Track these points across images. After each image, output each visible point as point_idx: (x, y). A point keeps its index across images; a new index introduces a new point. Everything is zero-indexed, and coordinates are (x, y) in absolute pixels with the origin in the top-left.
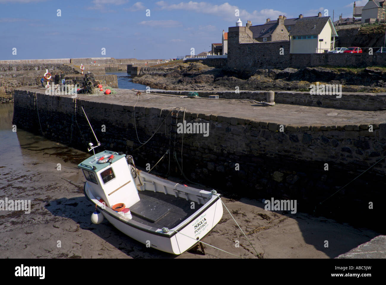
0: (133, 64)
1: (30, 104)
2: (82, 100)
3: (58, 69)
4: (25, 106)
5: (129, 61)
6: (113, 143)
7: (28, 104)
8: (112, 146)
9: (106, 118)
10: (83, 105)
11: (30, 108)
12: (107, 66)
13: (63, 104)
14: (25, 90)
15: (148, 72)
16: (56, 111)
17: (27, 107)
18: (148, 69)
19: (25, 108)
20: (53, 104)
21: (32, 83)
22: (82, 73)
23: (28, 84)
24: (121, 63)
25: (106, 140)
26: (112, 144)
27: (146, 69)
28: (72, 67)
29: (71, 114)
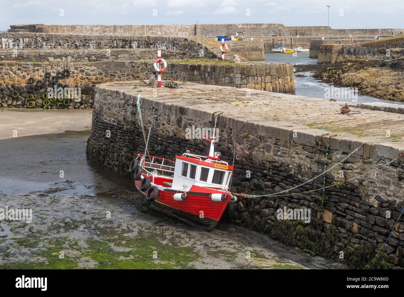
0: (323, 38)
1: (124, 119)
2: (230, 119)
3: (176, 47)
4: (114, 122)
5: (315, 33)
7: (121, 119)
9: (276, 158)
10: (231, 127)
11: (123, 125)
12: (268, 42)
13: (190, 125)
14: (116, 90)
15: (354, 57)
16: (175, 135)
17: (118, 124)
18: (355, 50)
19: (114, 125)
20: (169, 121)
21: (126, 74)
22: (223, 58)
23: (117, 75)
24: (298, 36)
25: (273, 203)
27: (352, 50)
28: (204, 45)
29: (204, 145)
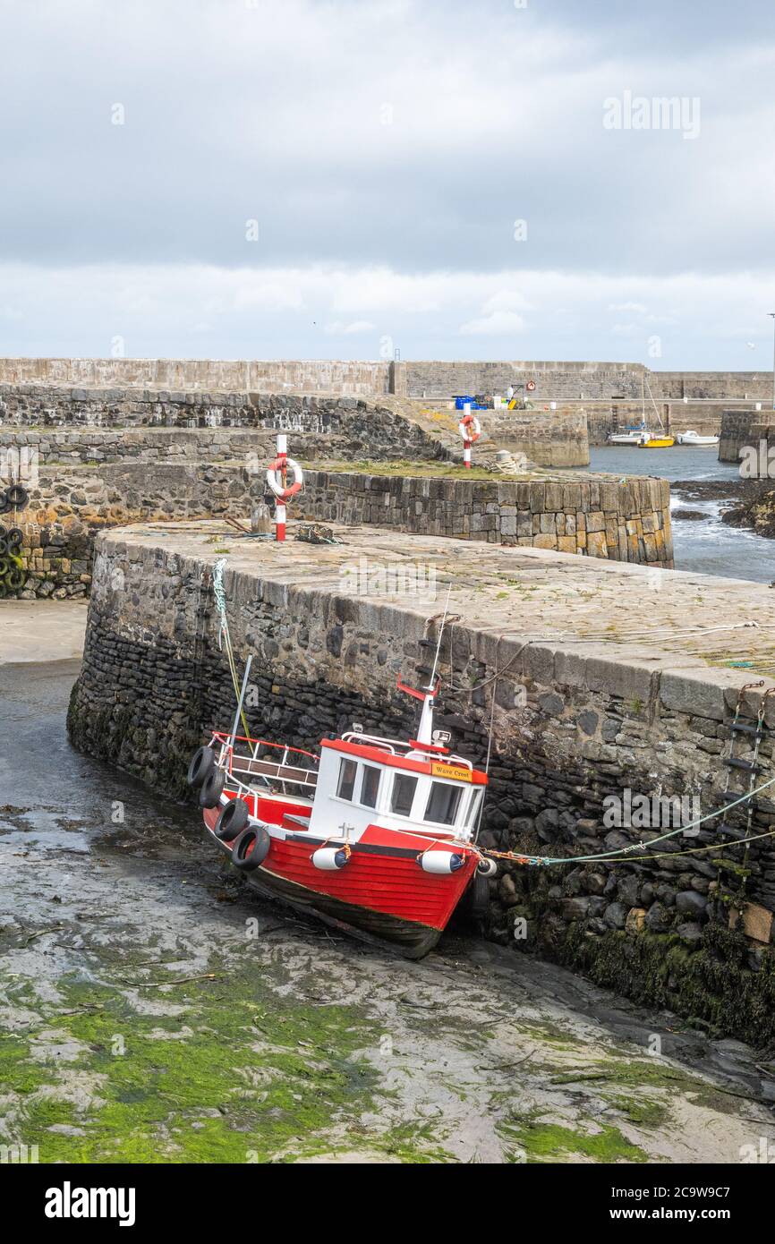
0: (759, 407)
1: (177, 630)
2: (480, 635)
3: (334, 426)
4: (148, 638)
5: (736, 391)
6: (644, 905)
7: (168, 629)
8: (640, 921)
9: (612, 750)
10: (484, 660)
11: (174, 648)
12: (601, 414)
13: (365, 649)
14: (155, 547)
16: (322, 680)
17: (159, 645)
19: (146, 648)
20: (306, 639)
21: (187, 500)
22: (468, 458)
23: (161, 503)
24: (686, 400)
25: (600, 881)
26: (641, 913)
28: (412, 421)
29: (404, 710)
